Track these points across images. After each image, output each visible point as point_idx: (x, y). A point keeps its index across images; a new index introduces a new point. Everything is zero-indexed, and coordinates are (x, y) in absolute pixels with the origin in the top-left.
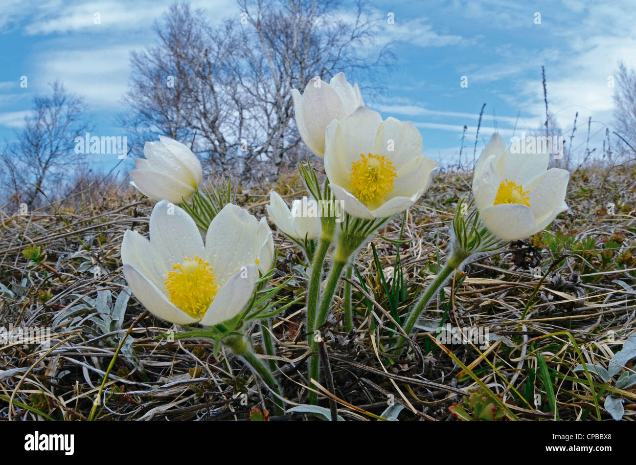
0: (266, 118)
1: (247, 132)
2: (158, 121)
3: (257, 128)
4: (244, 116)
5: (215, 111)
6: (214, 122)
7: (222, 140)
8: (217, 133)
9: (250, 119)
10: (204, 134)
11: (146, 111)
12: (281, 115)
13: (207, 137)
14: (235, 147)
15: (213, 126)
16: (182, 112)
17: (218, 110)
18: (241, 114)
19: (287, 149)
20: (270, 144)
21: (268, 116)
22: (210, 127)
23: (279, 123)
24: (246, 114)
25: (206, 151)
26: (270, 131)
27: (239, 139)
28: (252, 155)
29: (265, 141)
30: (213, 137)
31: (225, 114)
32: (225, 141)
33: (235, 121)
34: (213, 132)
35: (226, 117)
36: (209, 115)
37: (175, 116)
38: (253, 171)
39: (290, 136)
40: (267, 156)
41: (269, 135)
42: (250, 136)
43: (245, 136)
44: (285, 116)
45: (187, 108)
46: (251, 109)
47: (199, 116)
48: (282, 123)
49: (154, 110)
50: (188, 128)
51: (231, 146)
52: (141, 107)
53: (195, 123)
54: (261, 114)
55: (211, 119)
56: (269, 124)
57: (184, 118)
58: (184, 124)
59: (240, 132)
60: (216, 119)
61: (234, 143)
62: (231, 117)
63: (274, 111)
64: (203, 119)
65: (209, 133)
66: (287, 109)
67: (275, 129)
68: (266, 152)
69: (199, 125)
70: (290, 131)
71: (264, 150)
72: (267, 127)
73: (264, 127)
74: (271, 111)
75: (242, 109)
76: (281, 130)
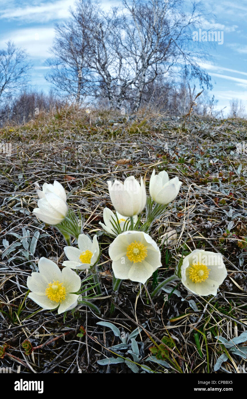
0: (135, 64)
1: (124, 71)
2: (71, 63)
3: (130, 70)
4: (122, 62)
5: (105, 58)
6: (104, 65)
7: (109, 76)
8: (106, 71)
9: (126, 64)
10: (98, 71)
11: (63, 57)
12: (144, 63)
13: (100, 73)
14: (116, 80)
15: (104, 67)
16: (85, 58)
17: (107, 58)
18: (121, 61)
19: (147, 83)
20: (137, 79)
21: (137, 63)
22: (101, 68)
23: (143, 67)
24: (123, 61)
25: (99, 81)
26: (138, 71)
27: (119, 75)
28: (126, 85)
29: (134, 77)
30: (103, 73)
31: (111, 60)
32: (110, 76)
33: (117, 65)
34: (103, 70)
35: (111, 62)
36: (101, 61)
37: (81, 60)
38: (127, 94)
39: (149, 76)
40: (135, 86)
41: (137, 74)
42: (125, 74)
43: (123, 74)
44: (147, 64)
45: (88, 57)
46: (127, 58)
47: (95, 61)
48: (145, 68)
49: (69, 56)
50: (89, 68)
51: (114, 79)
52: (61, 55)
53: (93, 65)
55: (103, 63)
56: (137, 68)
57: (86, 62)
58: (86, 65)
59: (120, 71)
60: (106, 63)
61: (115, 77)
62: (115, 62)
63: (140, 61)
64: (98, 63)
65: (101, 71)
66: (148, 61)
67: (140, 71)
68: (135, 83)
69: (95, 66)
70: (149, 72)
71: (134, 82)
72: (136, 70)
73: (134, 69)
74: (139, 60)
75: (121, 58)
76: (144, 71)
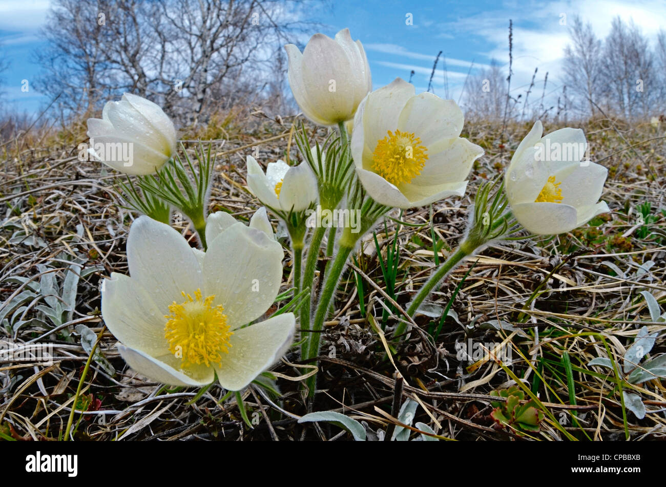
0: (189, 51)
1: (168, 66)
2: (76, 56)
3: (179, 62)
4: (166, 49)
5: (136, 44)
6: (134, 55)
7: (142, 75)
8: (137, 67)
9: (173, 52)
10: (123, 68)
11: (63, 45)
12: (206, 49)
13: (127, 71)
14: (155, 82)
15: (134, 61)
16: (101, 45)
17: (140, 42)
18: (163, 47)
19: (211, 84)
20: (192, 79)
21: (192, 49)
22: (130, 61)
23: (203, 56)
24: (169, 47)
25: (125, 87)
26: (194, 65)
27: (160, 73)
28: (173, 91)
29: (187, 76)
30: (133, 71)
31: (146, 47)
32: (145, 76)
33: (157, 55)
34: (134, 66)
35: (147, 50)
36: (130, 49)
37: (94, 50)
38: (174, 108)
39: (214, 71)
40: (189, 91)
41: (192, 69)
42: (172, 70)
43: (167, 70)
44: (210, 49)
45: (107, 41)
46: (174, 42)
47: (119, 49)
48: (207, 56)
49: (73, 44)
50: (108, 62)
51: (151, 81)
52: (59, 42)
53: (114, 56)
54: (184, 46)
55: (132, 52)
56: (192, 58)
57: (103, 52)
58: (102, 58)
59: (161, 67)
60: (137, 52)
61: (154, 78)
62: (152, 51)
63: (198, 44)
64: (123, 53)
65: (129, 68)
66: (212, 42)
67: (199, 63)
68: (188, 87)
69: (119, 59)
70: (214, 65)
71: (186, 85)
72: (190, 61)
73: (186, 61)
74: (195, 45)
75: (164, 42)
76: (205, 63)
